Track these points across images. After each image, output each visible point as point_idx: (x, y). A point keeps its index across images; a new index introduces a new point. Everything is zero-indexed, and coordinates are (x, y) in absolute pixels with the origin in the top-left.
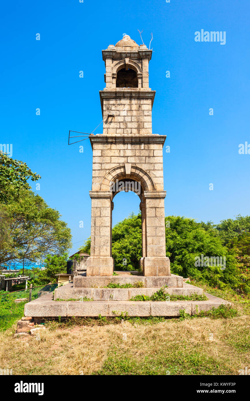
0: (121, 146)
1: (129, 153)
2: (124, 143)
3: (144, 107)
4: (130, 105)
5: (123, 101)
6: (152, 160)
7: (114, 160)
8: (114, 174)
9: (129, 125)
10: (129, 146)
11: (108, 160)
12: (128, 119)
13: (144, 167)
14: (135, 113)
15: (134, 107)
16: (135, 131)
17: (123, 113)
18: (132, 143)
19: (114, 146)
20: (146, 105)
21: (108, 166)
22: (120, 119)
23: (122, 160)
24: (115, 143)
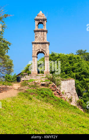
0: (39, 45)
1: (41, 46)
2: (40, 44)
3: (45, 34)
4: (41, 33)
5: (39, 32)
6: (46, 48)
7: (37, 48)
8: (37, 51)
9: (41, 39)
10: (41, 45)
11: (36, 48)
12: (41, 37)
13: (44, 50)
14: (42, 35)
15: (42, 34)
16: (42, 40)
17: (40, 35)
18: (41, 44)
19: (37, 45)
20: (45, 33)
21: (36, 49)
22: (39, 37)
23: (39, 48)
24: (38, 44)
